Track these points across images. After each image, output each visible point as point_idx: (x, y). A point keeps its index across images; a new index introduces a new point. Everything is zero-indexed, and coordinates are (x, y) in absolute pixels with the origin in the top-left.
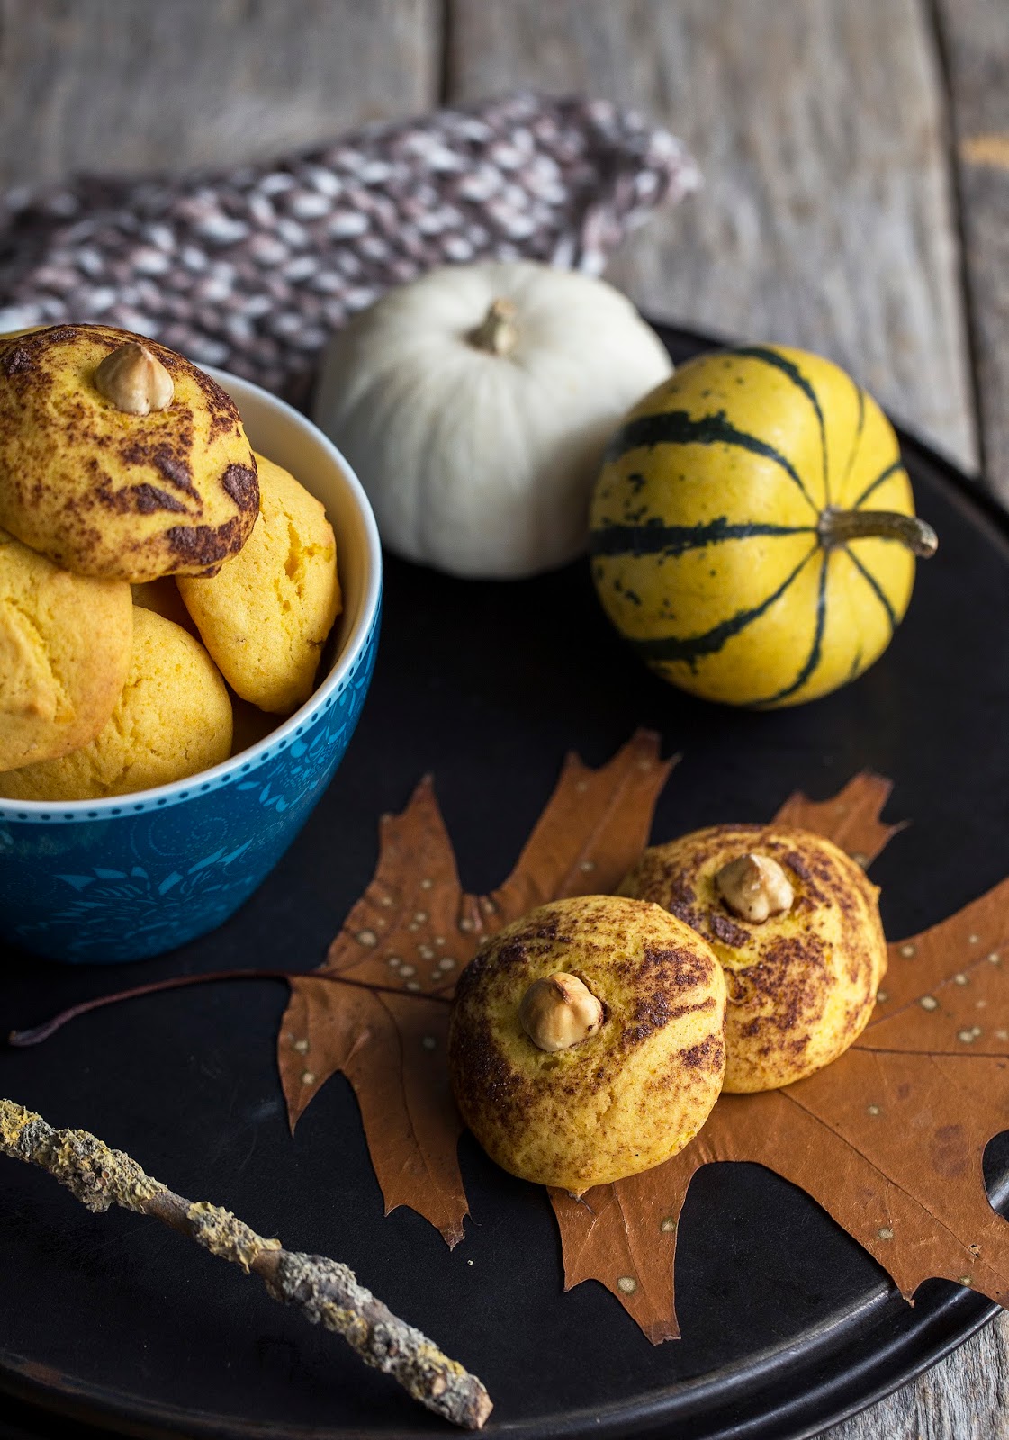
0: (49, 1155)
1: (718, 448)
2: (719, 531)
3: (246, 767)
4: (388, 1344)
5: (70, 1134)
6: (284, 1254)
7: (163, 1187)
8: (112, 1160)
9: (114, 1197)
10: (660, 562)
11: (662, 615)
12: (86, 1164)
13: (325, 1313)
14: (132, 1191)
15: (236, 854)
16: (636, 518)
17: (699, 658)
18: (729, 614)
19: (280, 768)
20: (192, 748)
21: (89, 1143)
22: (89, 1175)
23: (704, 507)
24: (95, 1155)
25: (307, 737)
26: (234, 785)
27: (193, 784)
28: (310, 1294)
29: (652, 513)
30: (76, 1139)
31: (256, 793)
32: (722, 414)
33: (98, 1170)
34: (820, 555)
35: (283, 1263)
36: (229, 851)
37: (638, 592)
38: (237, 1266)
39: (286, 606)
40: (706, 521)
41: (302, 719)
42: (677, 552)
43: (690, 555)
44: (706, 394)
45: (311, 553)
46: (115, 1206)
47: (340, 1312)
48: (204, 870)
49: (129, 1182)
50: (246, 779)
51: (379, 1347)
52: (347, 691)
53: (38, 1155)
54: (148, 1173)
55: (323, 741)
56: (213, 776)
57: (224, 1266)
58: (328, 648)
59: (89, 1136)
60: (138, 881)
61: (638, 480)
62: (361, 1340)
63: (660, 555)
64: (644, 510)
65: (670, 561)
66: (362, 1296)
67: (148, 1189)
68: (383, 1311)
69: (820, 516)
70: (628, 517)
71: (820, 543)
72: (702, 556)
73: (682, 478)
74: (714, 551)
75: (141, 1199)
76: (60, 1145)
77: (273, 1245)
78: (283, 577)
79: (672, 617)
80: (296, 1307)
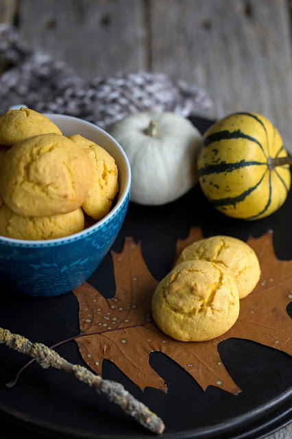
0: (31, 351)
1: (240, 140)
2: (243, 164)
3: (88, 233)
4: (134, 407)
5: (37, 344)
6: (102, 380)
7: (65, 361)
8: (50, 352)
9: (50, 364)
10: (226, 174)
11: (226, 191)
12: (42, 353)
13: (115, 398)
14: (56, 361)
15: (84, 261)
16: (217, 162)
17: (237, 203)
18: (247, 189)
19: (99, 235)
20: (72, 228)
21: (43, 347)
22: (43, 356)
23: (238, 157)
24: (45, 351)
25: (107, 226)
26: (84, 239)
27: (72, 237)
28: (110, 392)
29: (222, 160)
30: (39, 346)
31: (90, 242)
32: (239, 130)
33: (46, 355)
34: (268, 171)
35: (102, 383)
36: (82, 260)
37: (218, 184)
38: (88, 384)
39: (102, 187)
40: (239, 161)
41: (106, 220)
42: (231, 171)
43: (235, 171)
44: (233, 125)
45: (110, 173)
46: (50, 367)
47: (119, 398)
48: (74, 266)
49: (55, 359)
50: (88, 237)
51: (131, 408)
52: (120, 213)
53: (28, 351)
54: (61, 356)
55: (112, 228)
56: (78, 235)
57: (84, 384)
58: (114, 201)
59: (43, 345)
60: (55, 268)
61: (216, 151)
62: (125, 406)
63: (226, 172)
64: (219, 159)
65: (228, 174)
66: (126, 393)
67: (60, 361)
68: (132, 397)
69: (268, 160)
70: (214, 162)
71: (268, 168)
72: (238, 172)
73: (230, 149)
74: (242, 170)
75: (59, 364)
76: (34, 348)
77: (99, 378)
78: (102, 179)
79: (229, 191)
80: (105, 396)
